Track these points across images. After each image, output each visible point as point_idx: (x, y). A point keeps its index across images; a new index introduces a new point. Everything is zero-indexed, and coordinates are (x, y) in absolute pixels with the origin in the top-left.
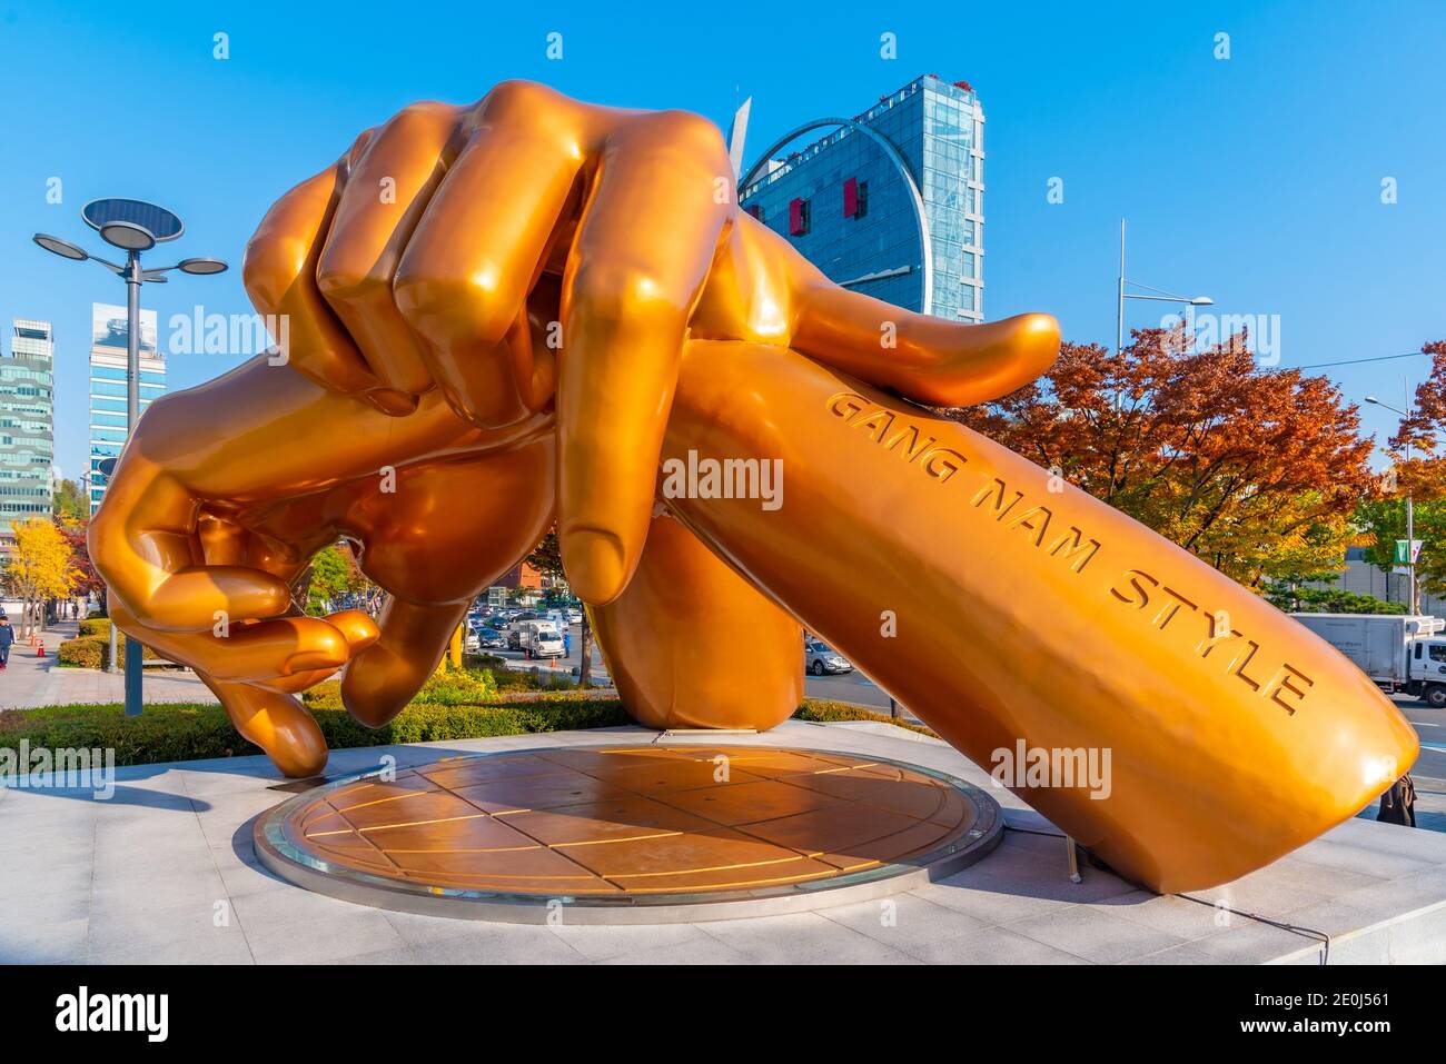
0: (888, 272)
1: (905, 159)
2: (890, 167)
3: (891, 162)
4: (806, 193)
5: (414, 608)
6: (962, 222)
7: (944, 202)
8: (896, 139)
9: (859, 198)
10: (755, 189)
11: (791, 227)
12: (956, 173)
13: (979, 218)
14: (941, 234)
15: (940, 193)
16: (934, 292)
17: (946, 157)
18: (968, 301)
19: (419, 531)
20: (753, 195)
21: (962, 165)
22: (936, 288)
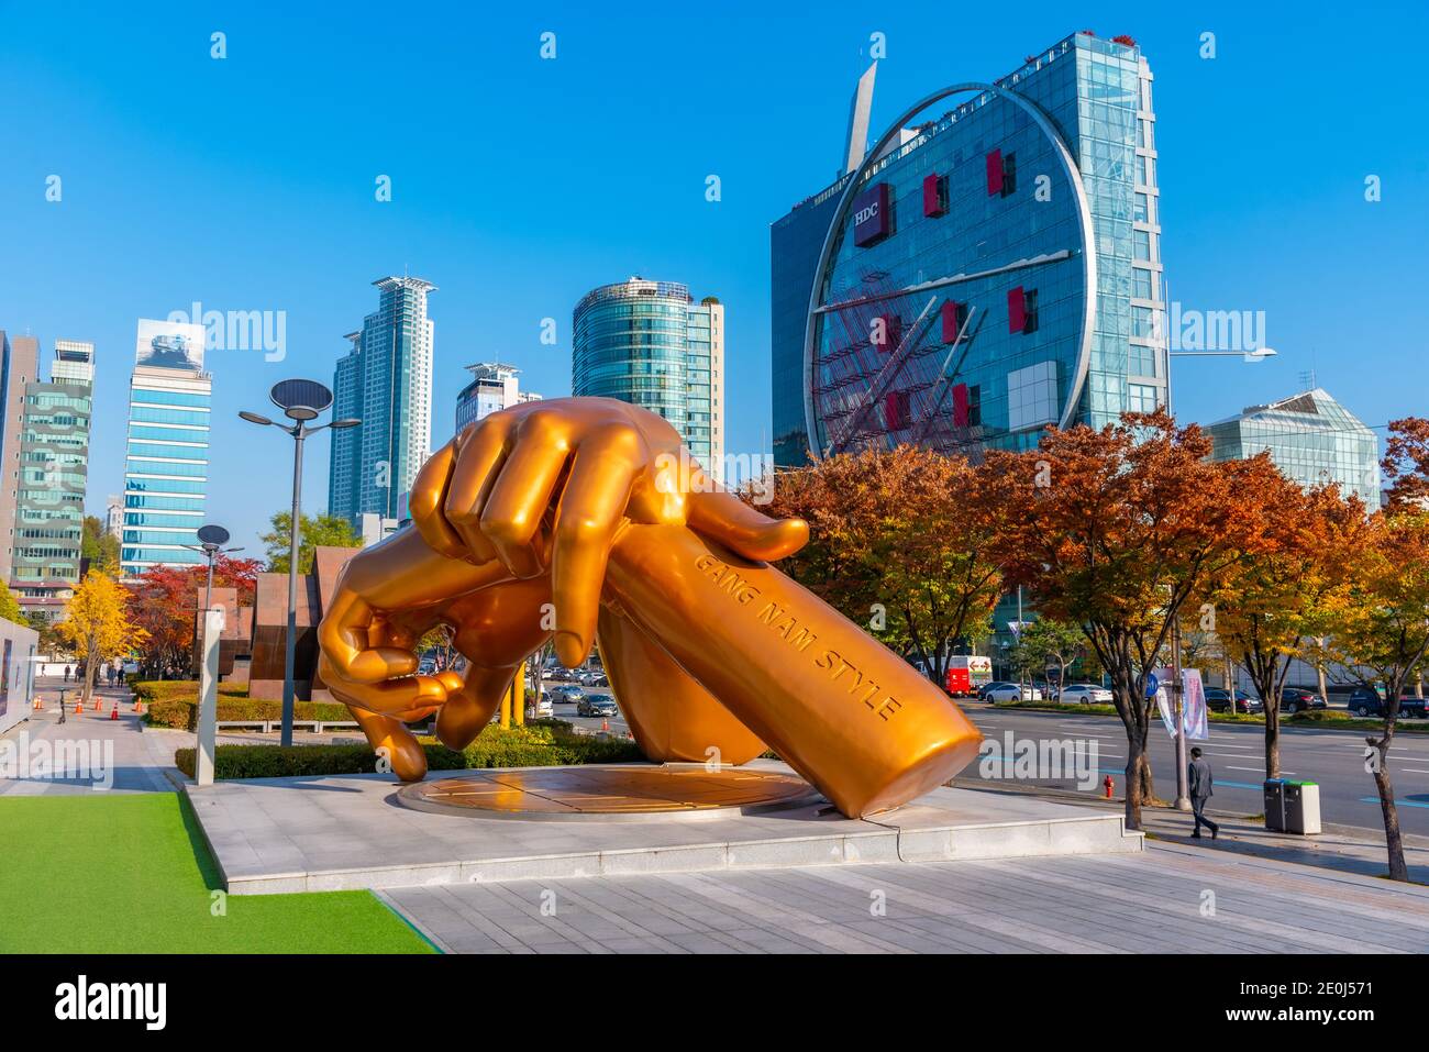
0: (1043, 258)
1: (1058, 127)
2: (1040, 138)
3: (1041, 131)
4: (942, 169)
5: (484, 670)
6: (1130, 195)
7: (1107, 174)
8: (1046, 104)
9: (1005, 172)
10: (884, 164)
11: (926, 209)
12: (1120, 140)
13: (1152, 190)
14: (1105, 209)
15: (1101, 165)
16: (1099, 280)
17: (1107, 123)
18: (1143, 289)
19: (488, 622)
20: (881, 171)
21: (1128, 130)
22: (1101, 275)
